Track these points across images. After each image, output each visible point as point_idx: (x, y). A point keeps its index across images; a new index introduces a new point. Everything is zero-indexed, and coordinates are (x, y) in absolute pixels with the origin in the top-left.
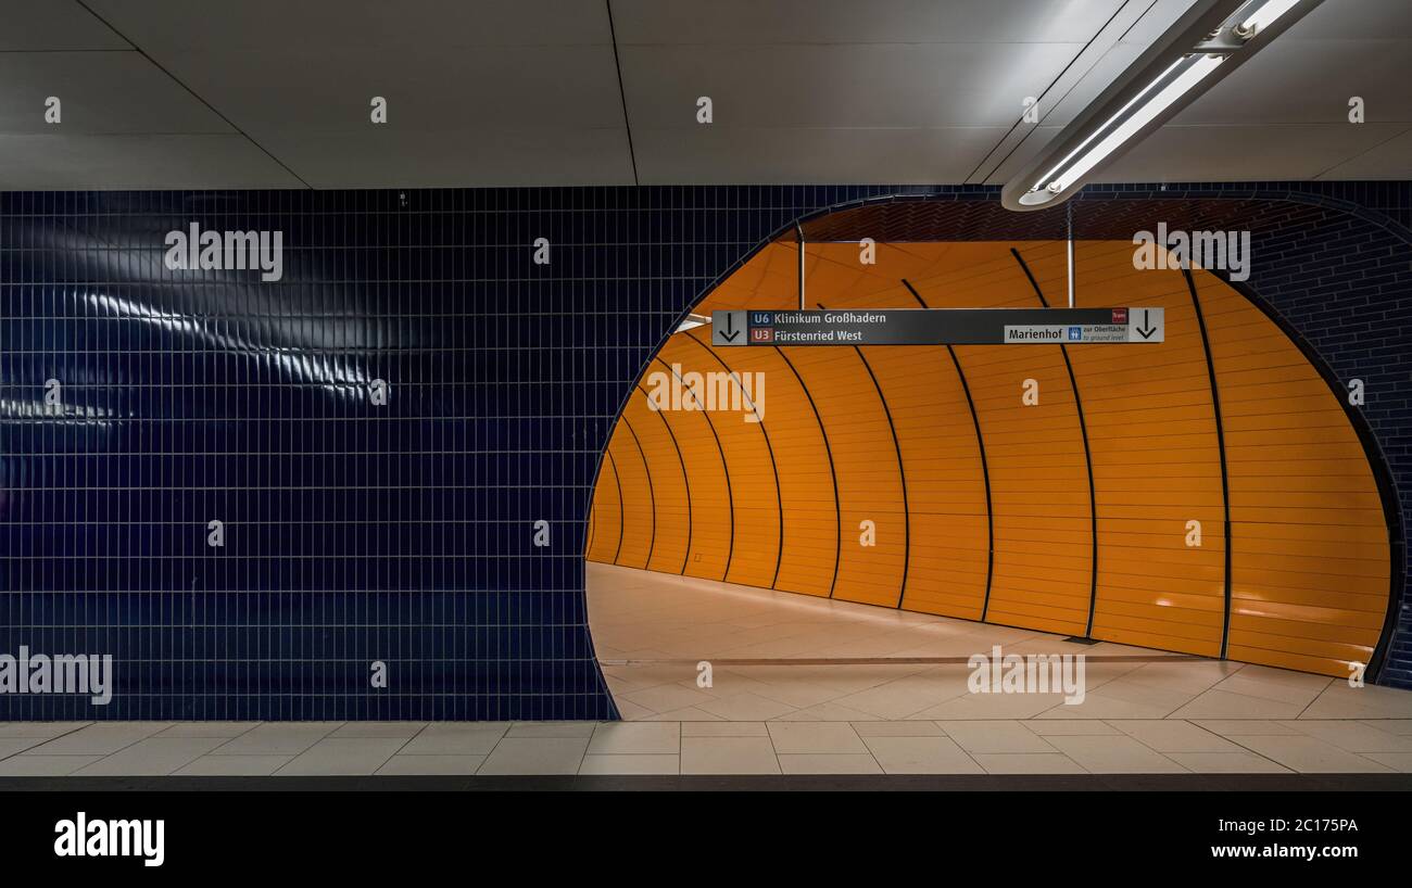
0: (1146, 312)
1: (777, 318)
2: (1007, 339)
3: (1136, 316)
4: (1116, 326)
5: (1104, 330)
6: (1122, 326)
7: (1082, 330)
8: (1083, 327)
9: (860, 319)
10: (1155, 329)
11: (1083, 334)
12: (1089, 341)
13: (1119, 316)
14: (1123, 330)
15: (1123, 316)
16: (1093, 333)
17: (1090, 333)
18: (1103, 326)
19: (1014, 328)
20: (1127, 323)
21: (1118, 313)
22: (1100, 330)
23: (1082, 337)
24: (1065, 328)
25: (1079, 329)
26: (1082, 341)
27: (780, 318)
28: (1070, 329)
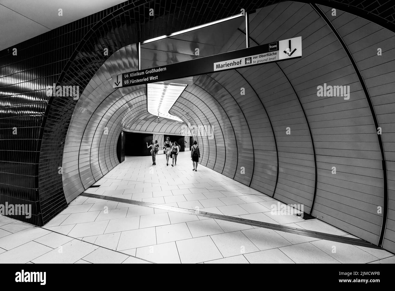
0: (290, 41)
1: (131, 75)
2: (215, 69)
3: (283, 44)
4: (272, 53)
5: (264, 56)
6: (274, 52)
7: (252, 58)
8: (252, 57)
9: (157, 71)
10: (295, 50)
11: (253, 60)
12: (256, 63)
13: (273, 47)
14: (276, 54)
15: (276, 46)
16: (258, 59)
17: (257, 59)
18: (263, 54)
19: (218, 63)
20: (278, 50)
21: (272, 45)
22: (262, 56)
23: (252, 62)
24: (243, 59)
25: (251, 58)
26: (252, 64)
27: (132, 75)
28: (246, 59)
